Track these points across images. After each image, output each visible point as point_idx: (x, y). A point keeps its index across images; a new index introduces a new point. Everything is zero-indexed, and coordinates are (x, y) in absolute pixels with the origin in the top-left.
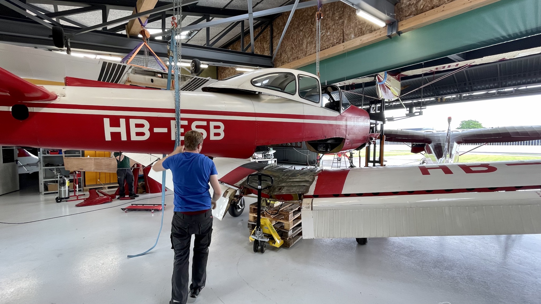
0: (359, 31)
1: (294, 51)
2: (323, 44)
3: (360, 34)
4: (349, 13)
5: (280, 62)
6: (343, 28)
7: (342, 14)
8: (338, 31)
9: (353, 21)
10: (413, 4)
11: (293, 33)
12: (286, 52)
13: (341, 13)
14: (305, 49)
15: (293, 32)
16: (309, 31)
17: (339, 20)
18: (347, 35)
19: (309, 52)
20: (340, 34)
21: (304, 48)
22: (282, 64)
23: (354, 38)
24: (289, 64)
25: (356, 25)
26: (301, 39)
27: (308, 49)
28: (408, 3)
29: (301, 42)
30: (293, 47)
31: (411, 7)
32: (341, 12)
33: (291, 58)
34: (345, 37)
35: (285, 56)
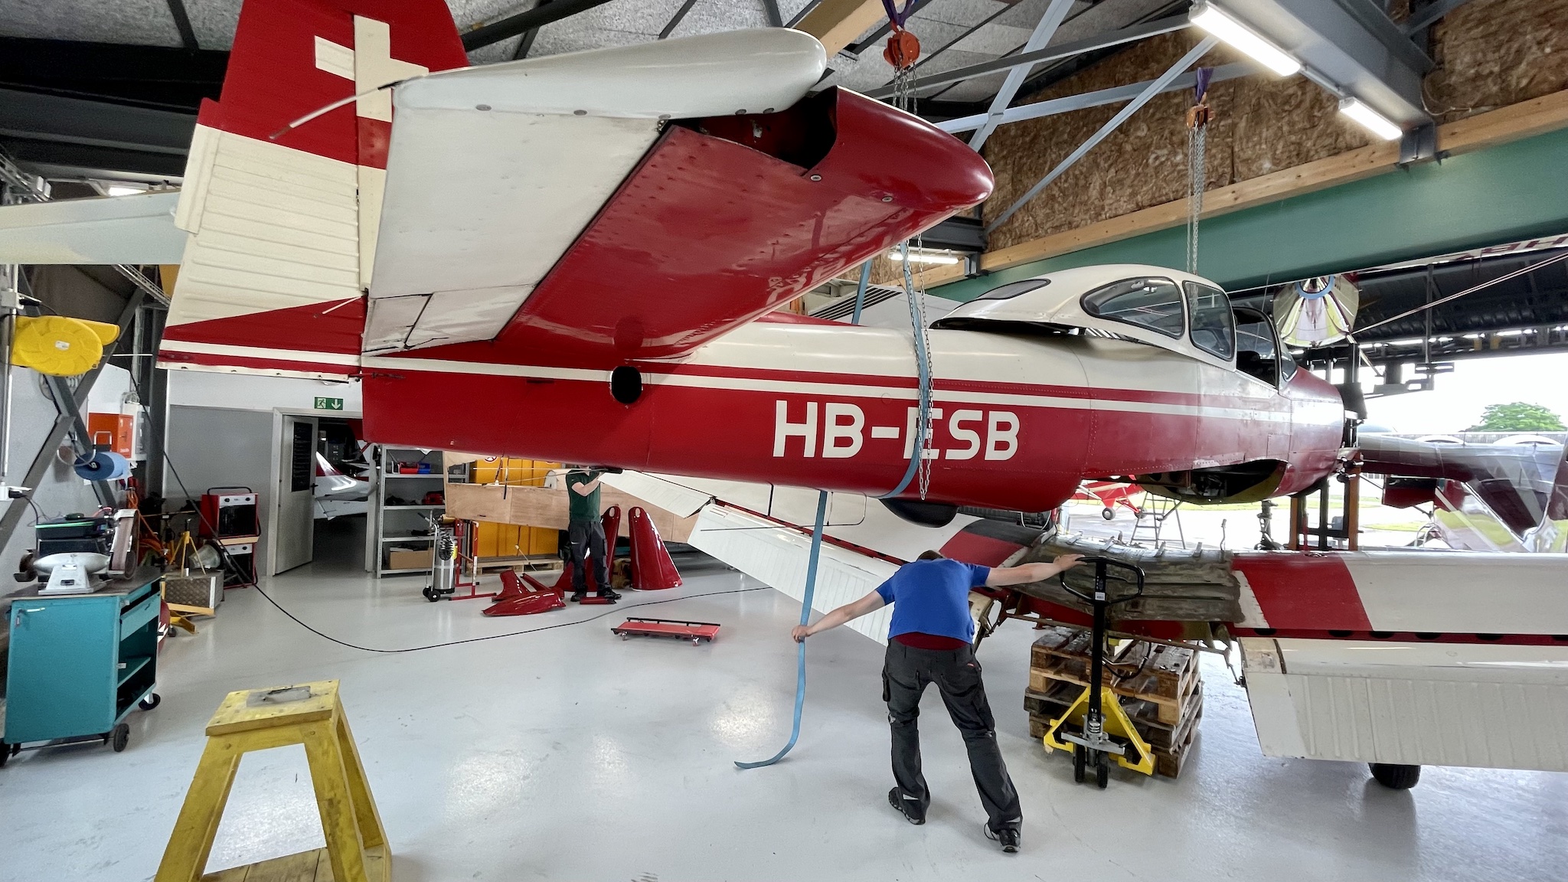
0: (1290, 152)
1: (1056, 205)
2: (1160, 189)
3: (1294, 159)
4: (1254, 101)
5: (1008, 236)
6: (1232, 142)
7: (1229, 103)
8: (1214, 151)
9: (1271, 122)
10: (1491, 73)
11: (1054, 156)
12: (1030, 207)
13: (1224, 101)
14: (1096, 202)
15: (1055, 153)
16: (1112, 151)
17: (1220, 122)
18: (1246, 161)
19: (1110, 209)
20: (1222, 159)
21: (1094, 198)
22: (1016, 242)
23: (1272, 171)
24: (1040, 241)
25: (1280, 134)
26: (1082, 173)
27: (1108, 202)
28: (1472, 71)
29: (1082, 182)
30: (1054, 195)
31: (1483, 82)
32: (1227, 99)
33: (1049, 224)
34: (1240, 169)
35: (1026, 219)
